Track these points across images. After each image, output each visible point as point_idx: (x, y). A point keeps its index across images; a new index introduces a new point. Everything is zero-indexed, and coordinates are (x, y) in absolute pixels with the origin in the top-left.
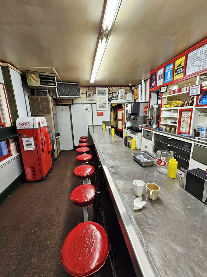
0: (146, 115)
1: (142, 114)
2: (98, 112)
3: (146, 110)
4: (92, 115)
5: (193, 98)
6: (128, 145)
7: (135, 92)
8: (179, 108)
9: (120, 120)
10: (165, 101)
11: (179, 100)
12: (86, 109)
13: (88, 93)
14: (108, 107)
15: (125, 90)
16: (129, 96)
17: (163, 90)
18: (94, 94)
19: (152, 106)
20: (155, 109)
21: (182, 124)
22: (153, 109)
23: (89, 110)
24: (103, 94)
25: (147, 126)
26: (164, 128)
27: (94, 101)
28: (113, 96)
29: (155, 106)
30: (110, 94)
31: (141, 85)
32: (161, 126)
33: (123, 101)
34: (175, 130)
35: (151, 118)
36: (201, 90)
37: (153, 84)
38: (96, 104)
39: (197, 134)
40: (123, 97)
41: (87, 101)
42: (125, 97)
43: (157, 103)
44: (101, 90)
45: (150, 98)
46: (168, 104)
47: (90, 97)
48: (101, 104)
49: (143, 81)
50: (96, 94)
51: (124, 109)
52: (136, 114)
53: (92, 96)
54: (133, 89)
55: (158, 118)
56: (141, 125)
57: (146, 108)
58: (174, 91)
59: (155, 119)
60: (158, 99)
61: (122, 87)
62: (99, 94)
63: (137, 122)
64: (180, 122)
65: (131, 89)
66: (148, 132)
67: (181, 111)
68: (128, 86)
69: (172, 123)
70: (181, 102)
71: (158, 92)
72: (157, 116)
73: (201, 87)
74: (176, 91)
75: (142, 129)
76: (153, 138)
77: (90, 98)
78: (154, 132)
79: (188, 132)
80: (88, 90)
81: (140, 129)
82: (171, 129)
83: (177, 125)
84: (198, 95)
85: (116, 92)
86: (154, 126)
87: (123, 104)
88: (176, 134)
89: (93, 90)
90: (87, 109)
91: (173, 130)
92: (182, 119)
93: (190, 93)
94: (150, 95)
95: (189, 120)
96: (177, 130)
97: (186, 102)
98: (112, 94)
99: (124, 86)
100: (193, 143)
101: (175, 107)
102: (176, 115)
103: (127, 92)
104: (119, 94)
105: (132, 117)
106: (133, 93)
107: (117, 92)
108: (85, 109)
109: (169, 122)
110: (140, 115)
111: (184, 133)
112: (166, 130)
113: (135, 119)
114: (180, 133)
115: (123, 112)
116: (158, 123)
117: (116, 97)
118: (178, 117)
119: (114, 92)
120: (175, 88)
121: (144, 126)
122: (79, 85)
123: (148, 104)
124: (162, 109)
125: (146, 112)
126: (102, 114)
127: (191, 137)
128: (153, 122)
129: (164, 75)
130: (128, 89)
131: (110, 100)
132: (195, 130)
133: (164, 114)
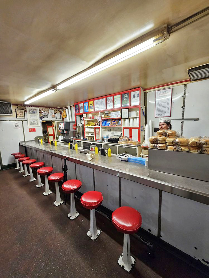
0: (75, 130)
1: (72, 130)
2: (29, 129)
3: (74, 127)
4: (24, 131)
5: (99, 122)
6: (73, 148)
7: (63, 113)
8: (94, 127)
9: (51, 135)
10: (86, 122)
11: (93, 122)
12: (16, 126)
13: (18, 111)
14: (40, 124)
15: (54, 111)
16: (58, 115)
17: (84, 116)
18: (24, 112)
19: (79, 125)
20: (81, 127)
21: (96, 135)
22: (79, 127)
23: (19, 127)
24: (34, 112)
25: (76, 138)
26: (87, 138)
27: (25, 118)
28: (44, 115)
29: (81, 125)
30: (40, 113)
31: (68, 109)
32: (86, 137)
33: (53, 119)
34: (94, 139)
35: (79, 132)
36: (102, 119)
37: (78, 111)
38: (27, 121)
39: (103, 140)
40: (53, 116)
41: (17, 118)
42: (54, 116)
43: (81, 123)
44: (32, 109)
45: (76, 120)
46: (88, 124)
47: (20, 114)
48: (32, 121)
49: (69, 107)
50: (26, 112)
51: (54, 125)
52: (68, 130)
53: (22, 114)
54: (60, 110)
55: (83, 132)
56: (73, 138)
57: (75, 125)
58: (90, 117)
59: (82, 133)
60: (81, 120)
61: (51, 108)
62: (30, 112)
63: (69, 135)
64: (95, 134)
65: (59, 111)
66: (78, 142)
67: (95, 128)
68: (57, 108)
69: (91, 135)
70: (94, 123)
71: (81, 116)
72: (82, 131)
73: (102, 118)
74: (91, 117)
75: (73, 141)
76: (82, 146)
77: (21, 116)
78: (82, 141)
79: (99, 139)
80: (18, 108)
81: (72, 141)
82: (91, 139)
83: (94, 136)
84: (101, 121)
85: (46, 112)
86: (82, 138)
87: (53, 122)
88: (95, 141)
89: (23, 108)
90: (18, 126)
91: (92, 139)
92: (96, 133)
93: (98, 120)
94: (76, 117)
95: (99, 133)
96: (94, 138)
97: (97, 124)
98: (43, 113)
99: (53, 108)
100: (102, 144)
101: (92, 126)
102: (93, 130)
103: (56, 112)
104: (49, 113)
105: (65, 132)
106: (61, 113)
107: (48, 112)
108: (14, 126)
109: (90, 135)
110: (71, 131)
111: (98, 140)
112: (89, 139)
113: (67, 134)
114: (96, 140)
115: (54, 128)
116: (84, 136)
117: (46, 116)
118: (94, 131)
119: (44, 112)
120: (90, 116)
121: (74, 138)
122: (10, 104)
123: (75, 123)
124: (85, 127)
125: (75, 129)
126: (34, 130)
127: (101, 141)
128: (81, 135)
129: (84, 107)
130: (56, 110)
131: (41, 118)
132: (102, 138)
133: (86, 130)
